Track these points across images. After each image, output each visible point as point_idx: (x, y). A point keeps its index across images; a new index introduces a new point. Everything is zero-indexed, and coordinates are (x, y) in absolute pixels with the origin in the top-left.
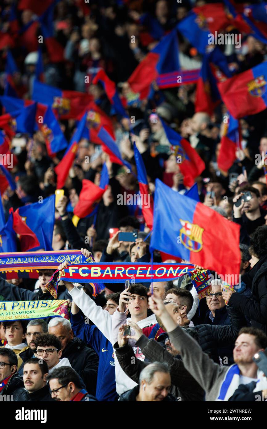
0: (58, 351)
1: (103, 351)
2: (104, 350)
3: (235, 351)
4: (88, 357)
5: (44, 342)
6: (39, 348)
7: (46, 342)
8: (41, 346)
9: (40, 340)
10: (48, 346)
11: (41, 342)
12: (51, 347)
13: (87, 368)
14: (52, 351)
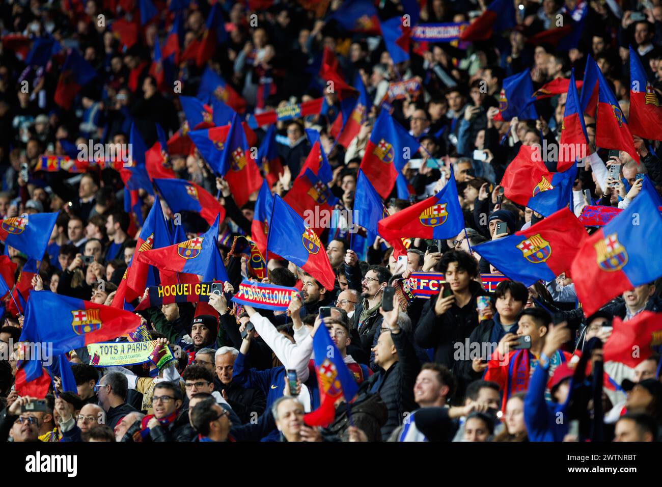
0: (209, 384)
1: (272, 387)
2: (274, 386)
3: (416, 389)
4: (256, 393)
5: (192, 375)
6: (188, 382)
7: (194, 375)
8: (189, 379)
9: (188, 373)
10: (197, 379)
11: (189, 375)
12: (199, 381)
13: (255, 404)
14: (201, 384)
